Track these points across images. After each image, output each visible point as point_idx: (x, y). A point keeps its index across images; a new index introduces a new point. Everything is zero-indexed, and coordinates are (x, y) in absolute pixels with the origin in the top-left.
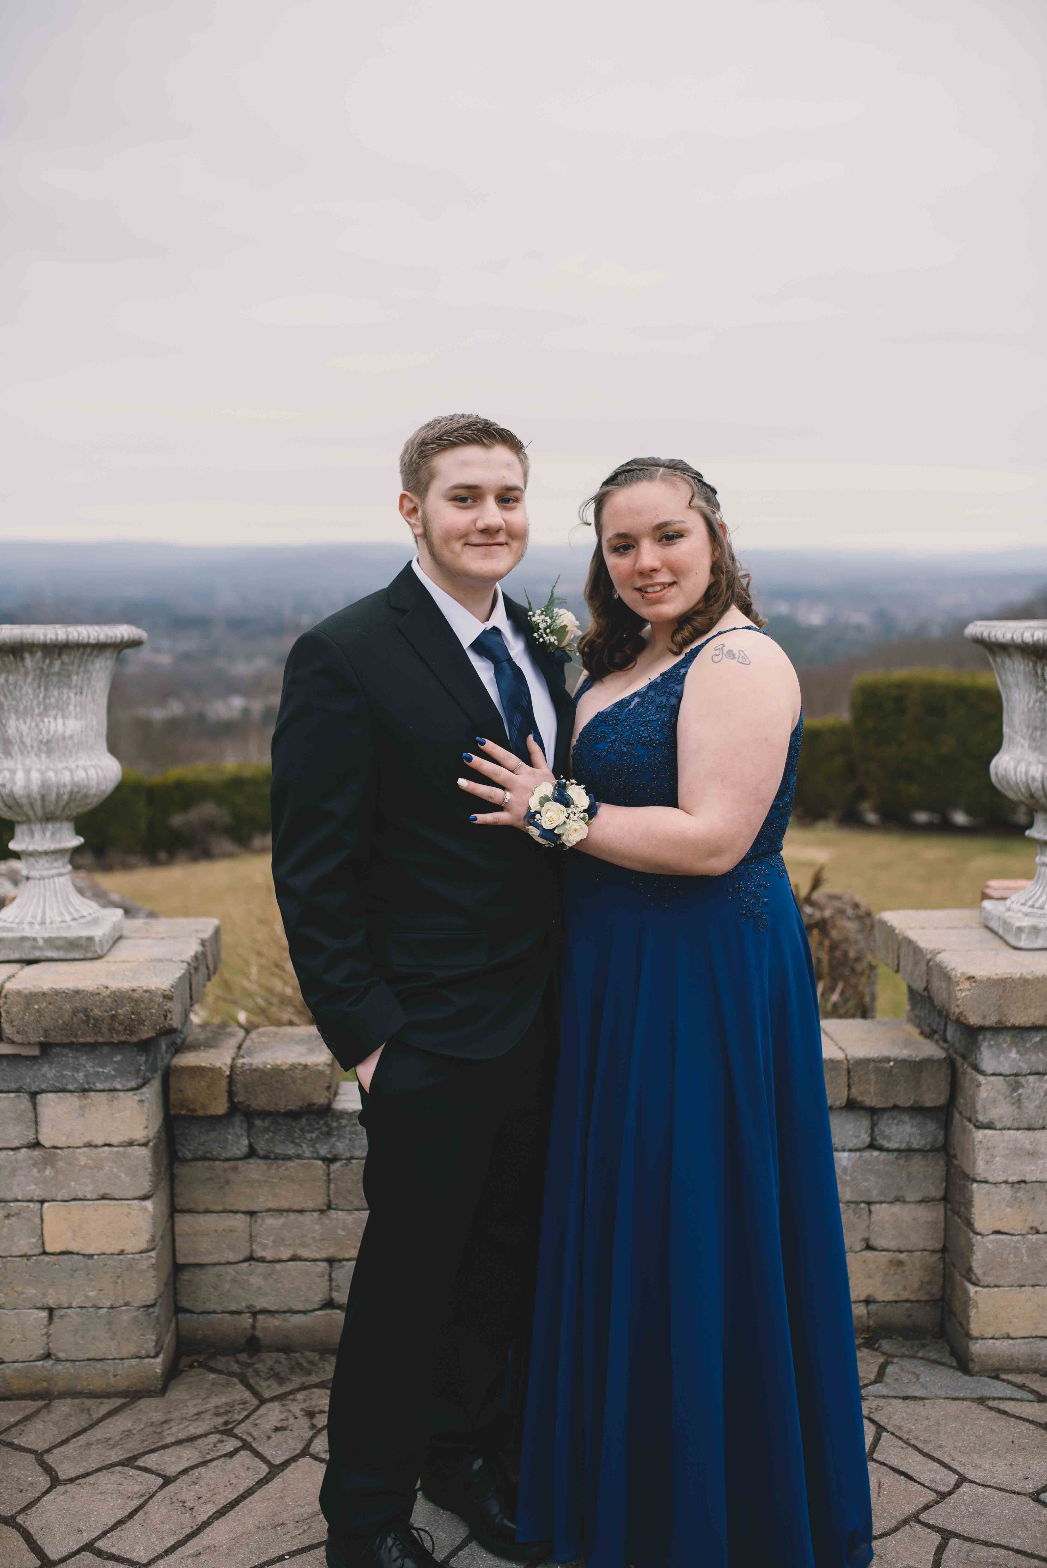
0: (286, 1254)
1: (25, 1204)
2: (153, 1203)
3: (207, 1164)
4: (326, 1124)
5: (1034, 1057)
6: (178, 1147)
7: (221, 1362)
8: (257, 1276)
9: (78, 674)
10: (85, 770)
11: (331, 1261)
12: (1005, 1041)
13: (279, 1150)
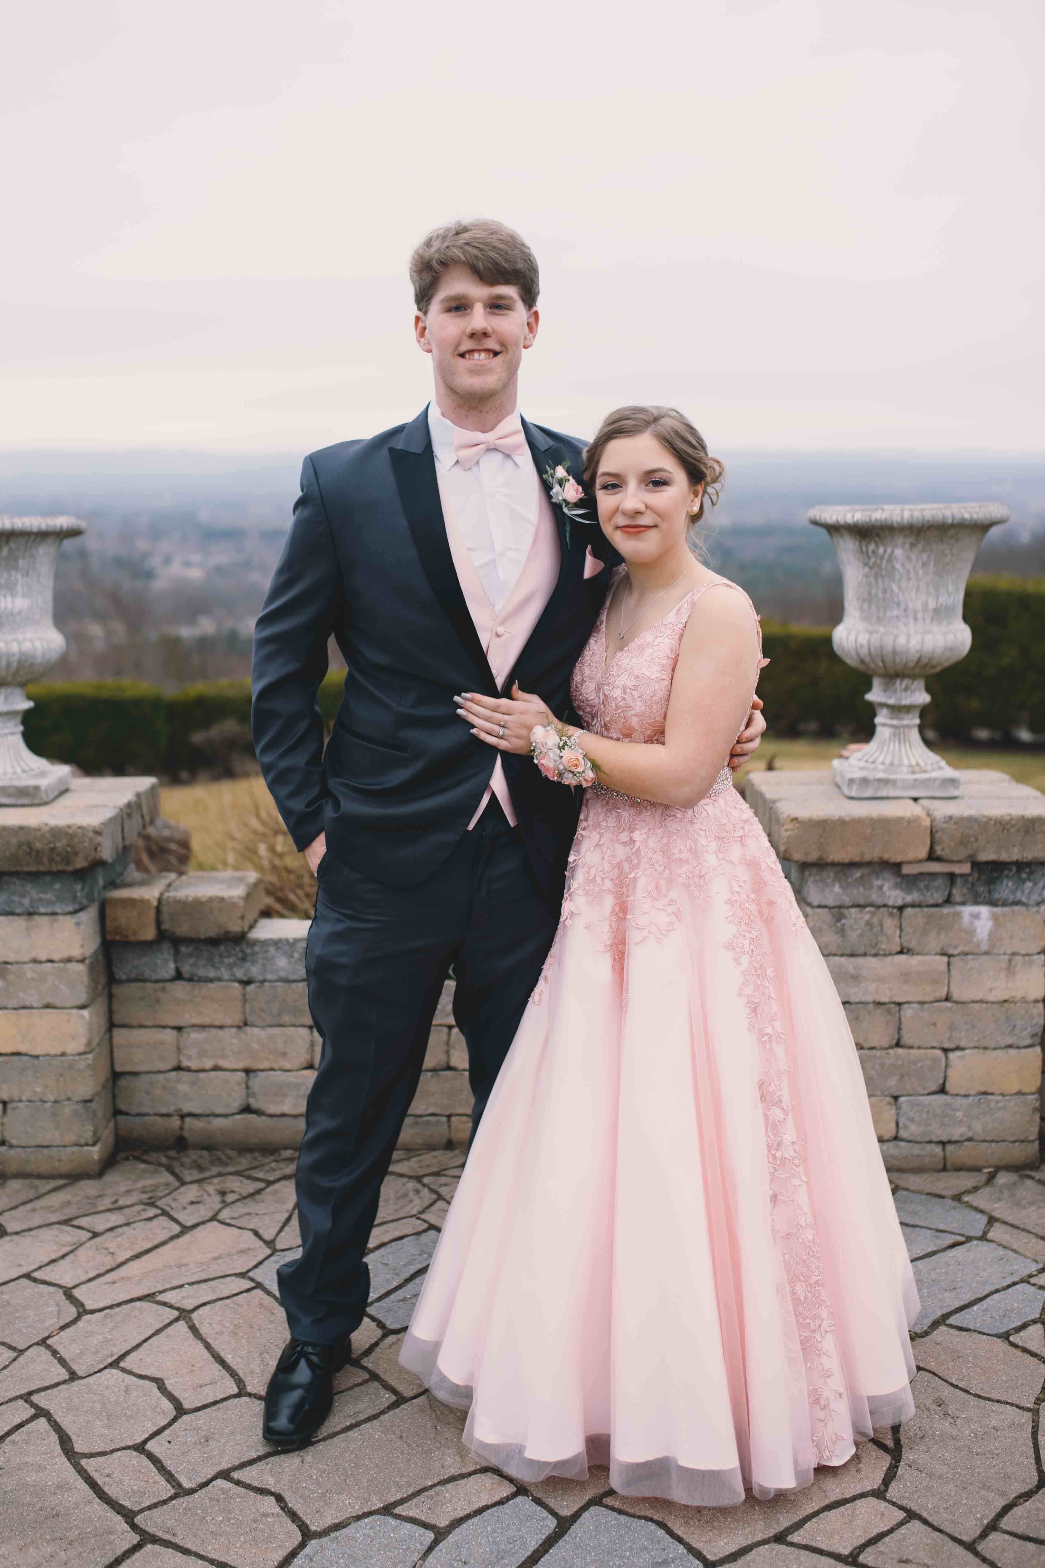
0: (208, 1064)
2: (91, 1014)
3: (139, 984)
4: (242, 951)
5: (855, 892)
6: (115, 970)
7: (153, 1157)
8: (183, 1084)
9: (24, 558)
10: (32, 641)
11: (248, 1071)
12: (828, 877)
13: (201, 973)
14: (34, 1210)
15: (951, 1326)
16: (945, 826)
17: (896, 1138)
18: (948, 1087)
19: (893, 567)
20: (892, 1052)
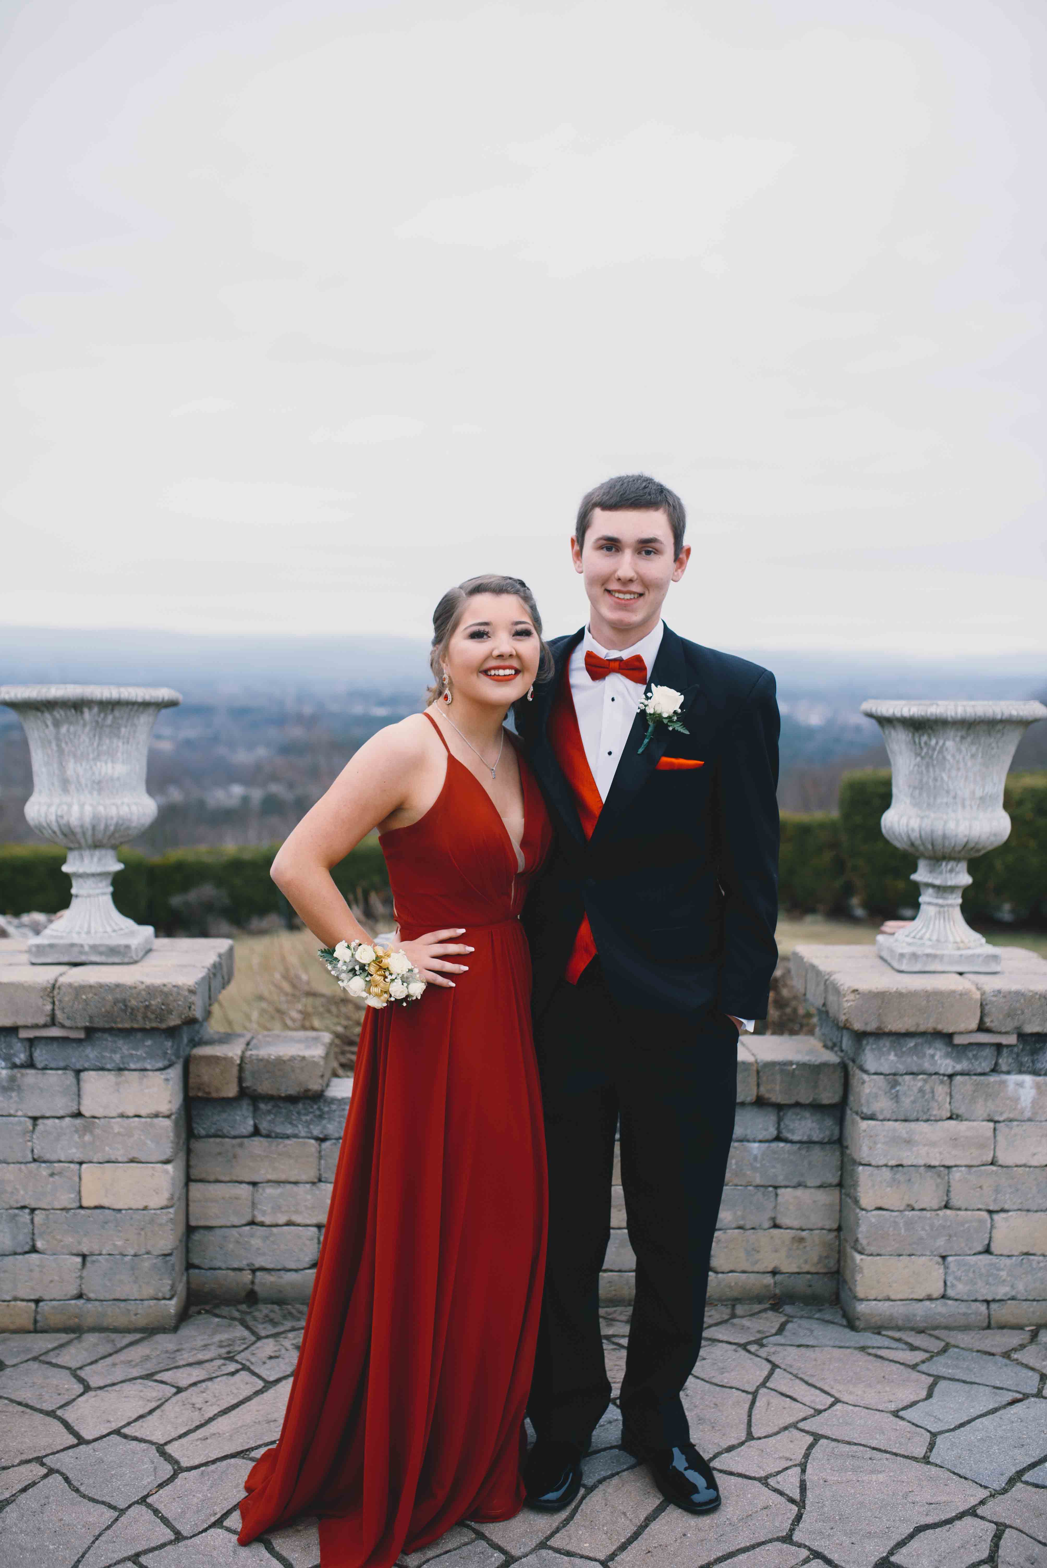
0: (282, 1219)
1: (67, 1165)
2: (174, 1167)
3: (218, 1140)
4: (319, 1109)
5: (909, 1060)
6: (195, 1125)
7: (225, 1310)
8: (256, 1239)
10: (129, 805)
12: (884, 1046)
13: (279, 1129)
14: (114, 1365)
15: (1027, 1483)
16: (994, 999)
17: (944, 1297)
18: (994, 1248)
19: (944, 758)
20: (941, 1213)
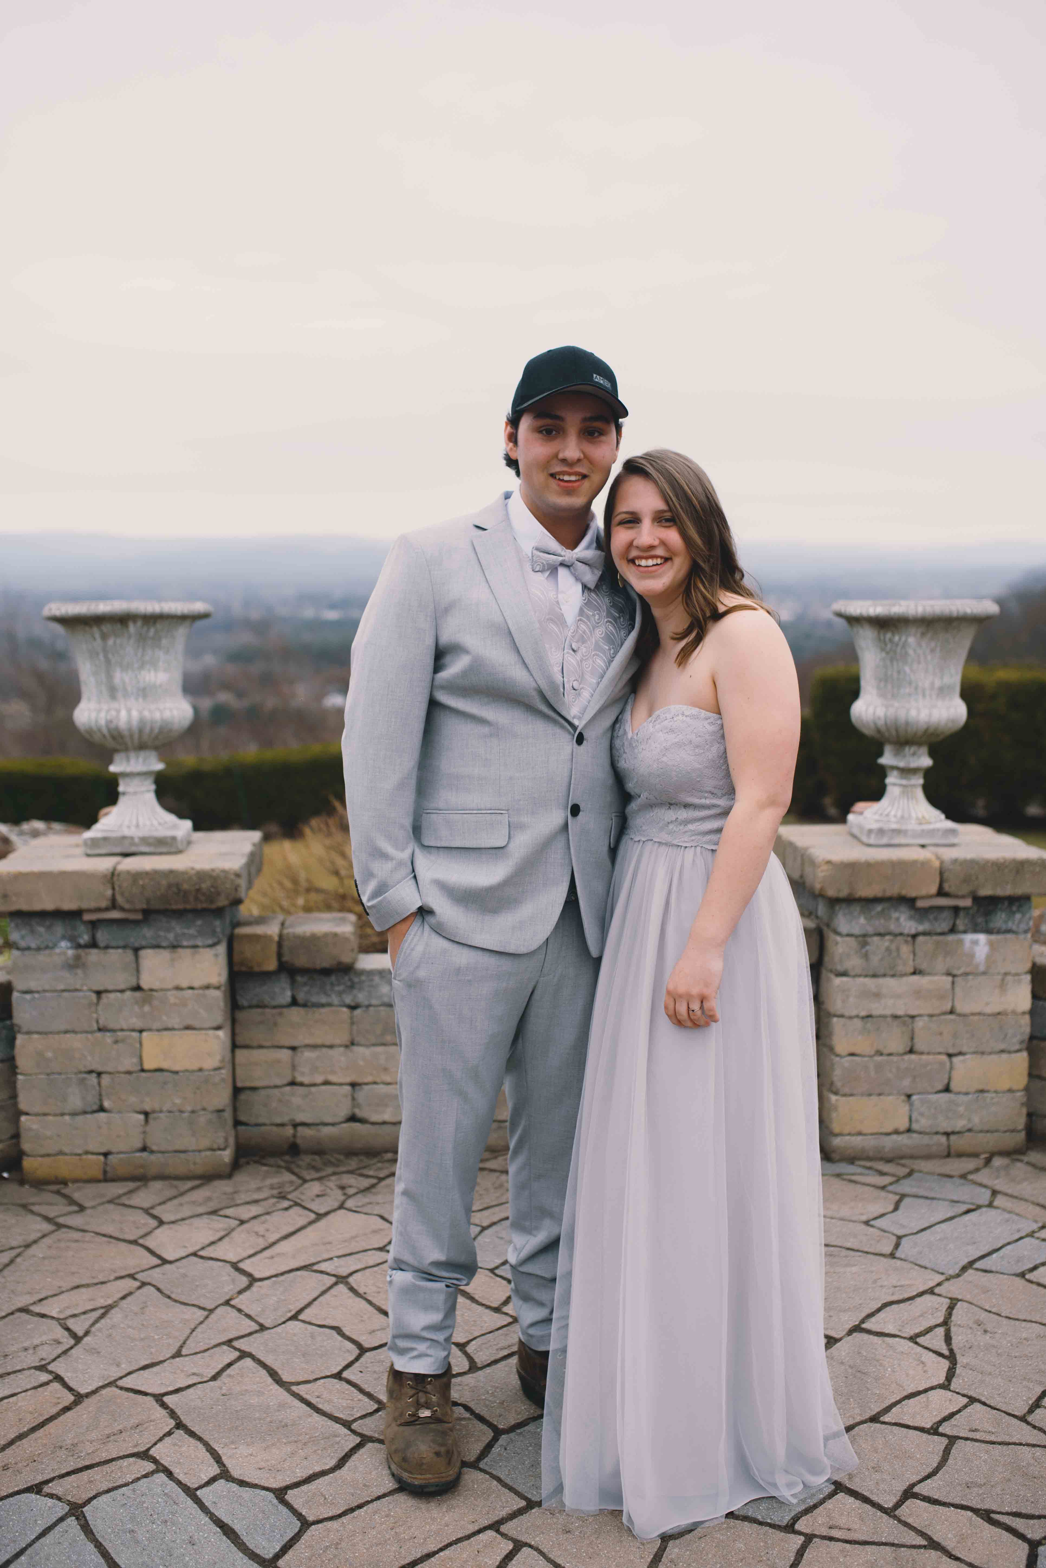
0: (319, 1079)
1: (128, 1033)
2: (223, 1034)
3: (259, 1010)
4: (350, 980)
5: (877, 923)
6: (238, 997)
7: (271, 1161)
8: (296, 1097)
9: (166, 638)
10: (171, 710)
11: (353, 1085)
12: (855, 910)
13: (314, 999)
14: (181, 1205)
15: (978, 1269)
16: (951, 867)
17: (909, 1130)
18: (953, 1086)
19: (906, 653)
20: (907, 1057)
